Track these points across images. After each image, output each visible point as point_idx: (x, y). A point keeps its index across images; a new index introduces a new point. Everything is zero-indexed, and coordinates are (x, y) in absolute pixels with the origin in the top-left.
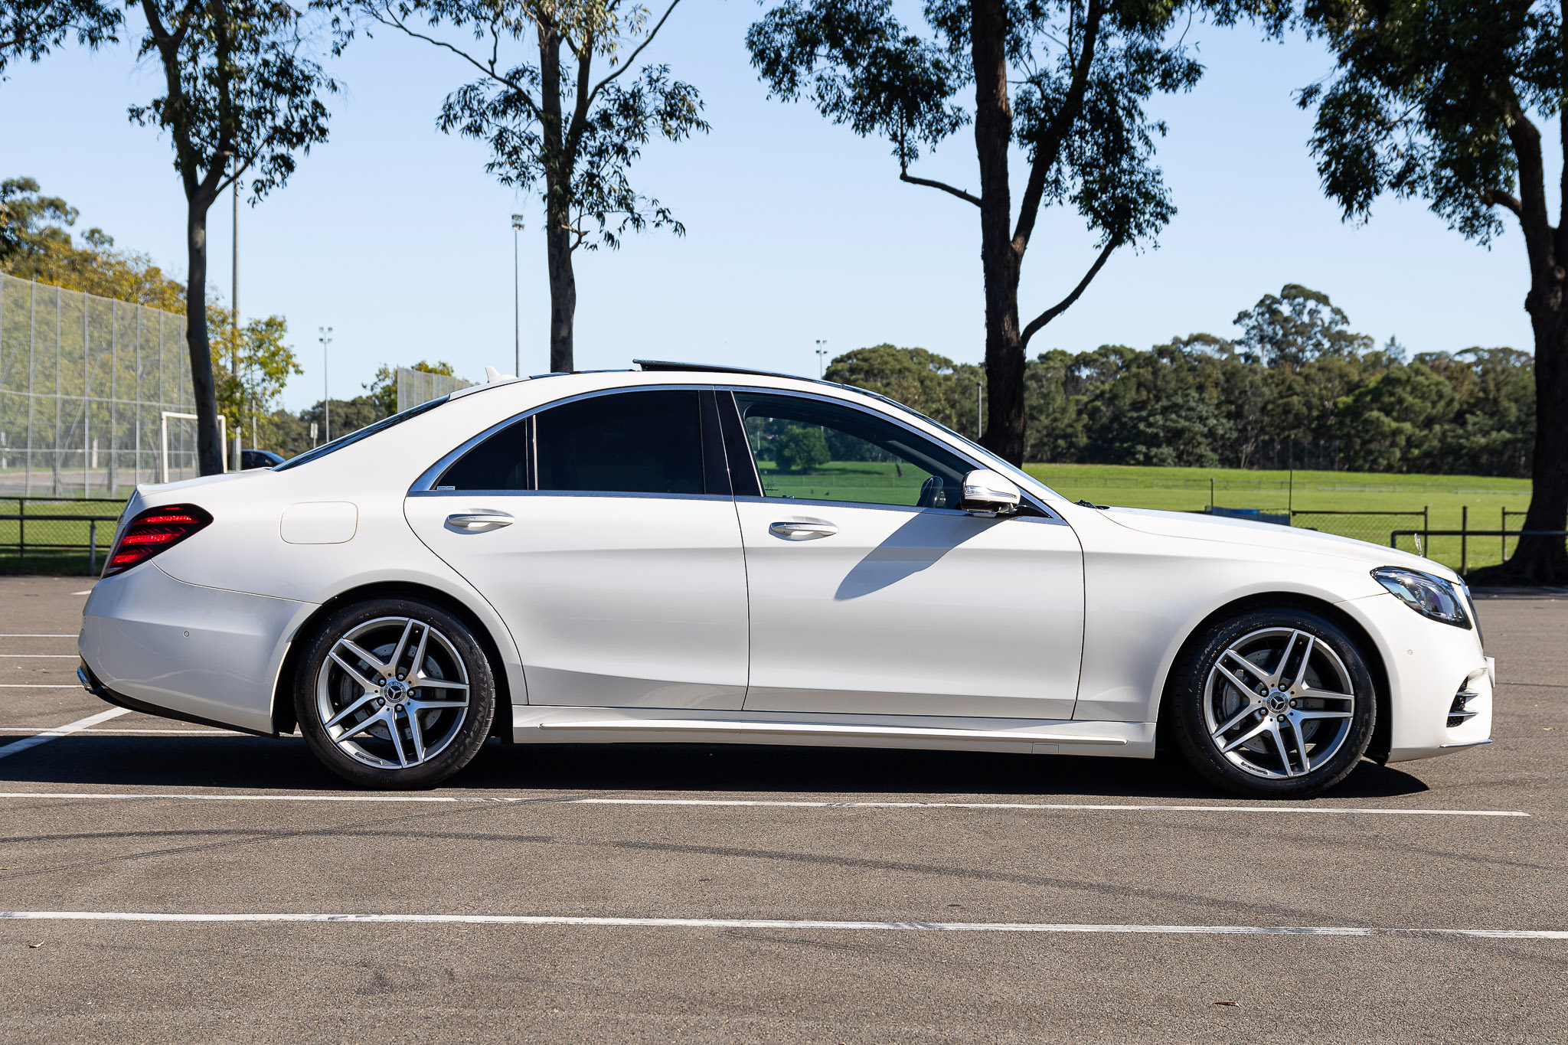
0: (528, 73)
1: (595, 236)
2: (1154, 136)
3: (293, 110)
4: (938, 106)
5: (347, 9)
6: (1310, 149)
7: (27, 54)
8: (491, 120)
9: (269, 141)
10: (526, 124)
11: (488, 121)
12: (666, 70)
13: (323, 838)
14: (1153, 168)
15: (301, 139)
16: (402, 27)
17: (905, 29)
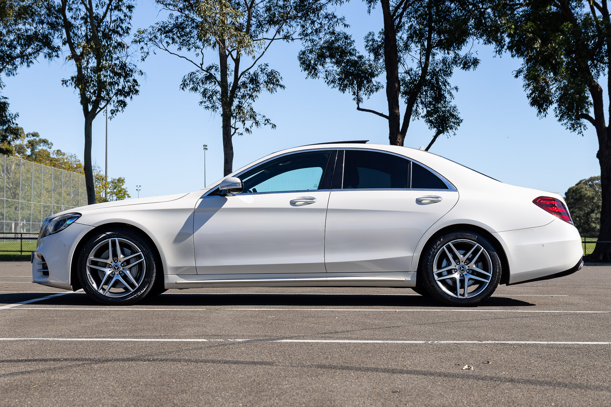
0: (214, 67)
1: (241, 130)
2: (454, 92)
3: (125, 83)
4: (371, 81)
5: (146, 44)
6: (524, 88)
7: (25, 64)
8: (201, 85)
9: (116, 94)
10: (214, 87)
11: (200, 86)
12: (267, 66)
13: (127, 363)
14: (453, 105)
15: (128, 93)
16: (167, 50)
17: (359, 53)
